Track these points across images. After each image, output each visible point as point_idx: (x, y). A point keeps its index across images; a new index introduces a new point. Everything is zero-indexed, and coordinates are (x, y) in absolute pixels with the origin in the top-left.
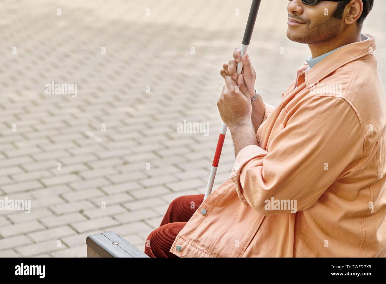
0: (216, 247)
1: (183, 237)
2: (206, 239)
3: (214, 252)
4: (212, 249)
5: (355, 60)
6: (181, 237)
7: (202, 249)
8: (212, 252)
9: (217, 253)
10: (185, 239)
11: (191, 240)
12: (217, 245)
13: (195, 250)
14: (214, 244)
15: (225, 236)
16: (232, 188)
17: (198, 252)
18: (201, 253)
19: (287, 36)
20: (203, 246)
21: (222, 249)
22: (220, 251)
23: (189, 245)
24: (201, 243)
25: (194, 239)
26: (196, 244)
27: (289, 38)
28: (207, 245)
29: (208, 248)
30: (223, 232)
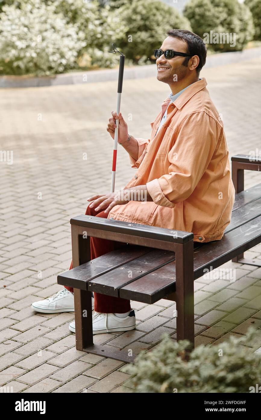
0: (135, 215)
1: (113, 213)
2: (128, 212)
3: (134, 218)
4: (133, 216)
5: (200, 91)
6: (112, 213)
7: (126, 217)
8: (133, 218)
9: (136, 218)
10: (114, 214)
11: (119, 214)
12: (136, 214)
13: (122, 219)
14: (134, 213)
15: (139, 208)
16: (136, 183)
17: (124, 220)
18: (126, 220)
19: (157, 79)
20: (127, 216)
21: (139, 216)
22: (138, 217)
23: (118, 217)
24: (125, 215)
25: (120, 213)
26: (122, 216)
27: (158, 79)
28: (129, 215)
29: (130, 216)
30: (137, 207)
